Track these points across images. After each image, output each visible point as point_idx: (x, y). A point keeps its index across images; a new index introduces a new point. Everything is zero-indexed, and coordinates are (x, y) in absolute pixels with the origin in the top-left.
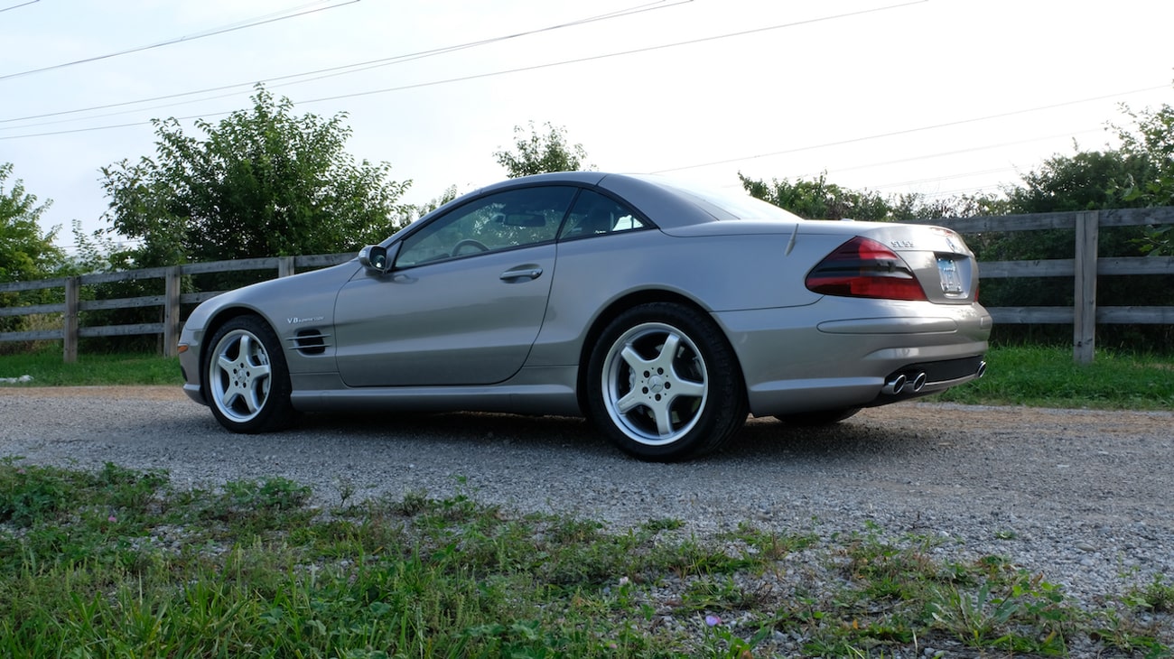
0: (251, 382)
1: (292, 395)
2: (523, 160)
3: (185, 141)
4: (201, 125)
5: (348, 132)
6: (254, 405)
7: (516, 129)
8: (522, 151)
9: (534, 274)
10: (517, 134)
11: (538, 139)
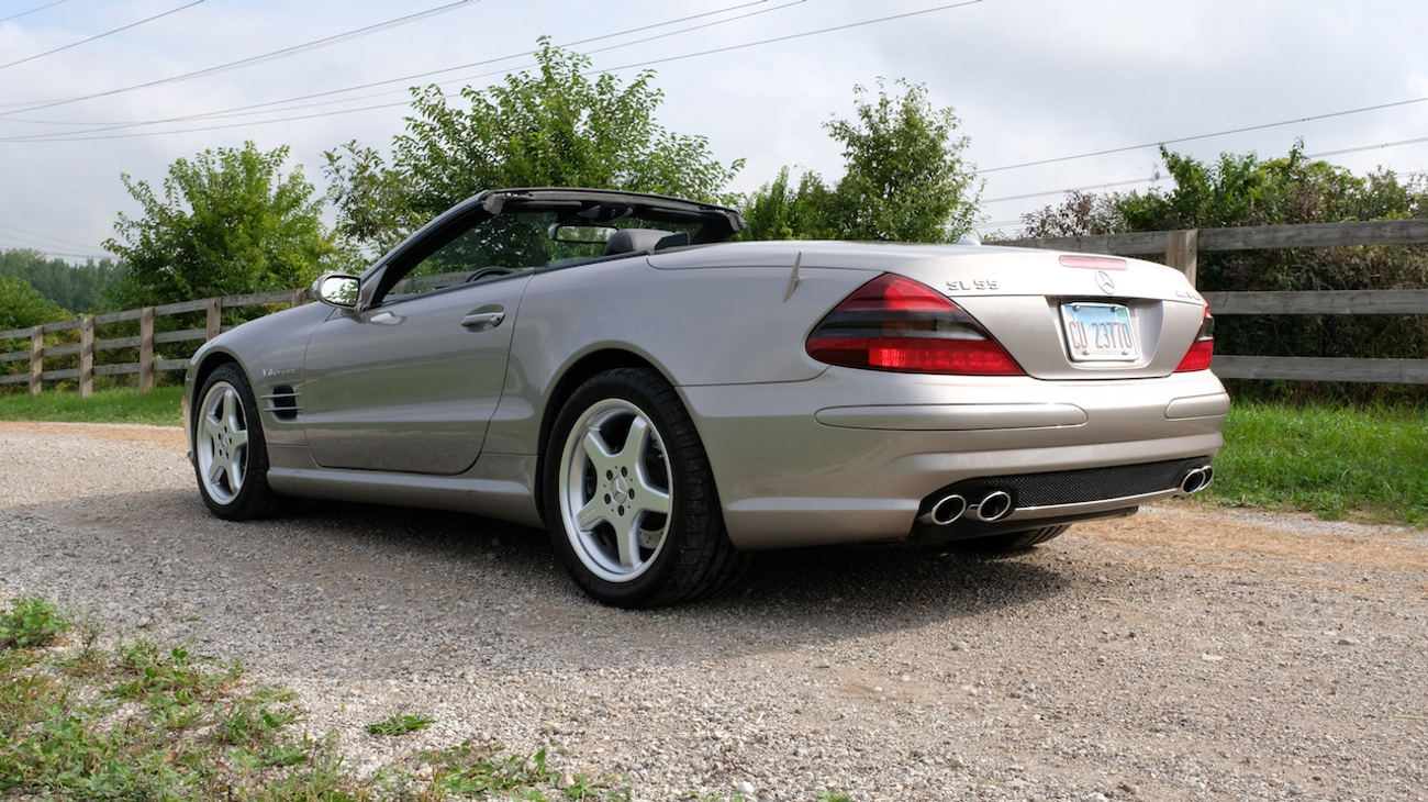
0: (233, 451)
1: (269, 473)
2: (866, 132)
3: (451, 114)
4: (467, 94)
5: (658, 97)
6: (236, 482)
7: (857, 89)
8: (866, 119)
9: (494, 319)
10: (858, 96)
11: (888, 103)
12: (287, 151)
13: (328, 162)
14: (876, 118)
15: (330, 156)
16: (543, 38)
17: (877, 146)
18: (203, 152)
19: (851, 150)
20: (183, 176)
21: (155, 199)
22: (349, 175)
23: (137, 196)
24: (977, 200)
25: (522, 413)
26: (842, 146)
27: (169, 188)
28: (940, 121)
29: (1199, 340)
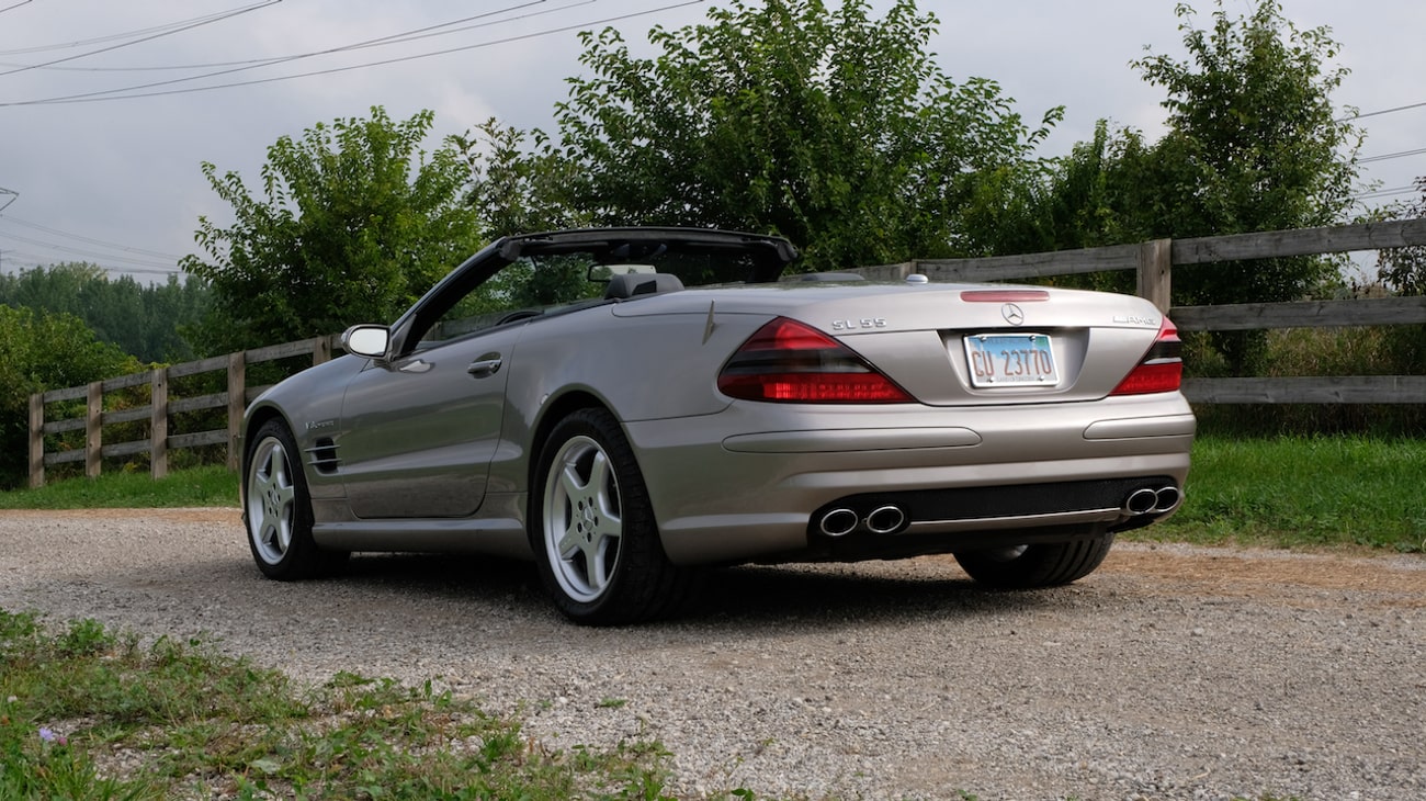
0: (282, 508)
1: (314, 528)
2: (1197, 70)
3: (636, 66)
4: (656, 37)
5: (931, 25)
6: (285, 540)
7: (1181, 10)
8: (1196, 52)
9: (492, 366)
10: (1183, 19)
11: (1229, 26)
12: (430, 118)
14: (1212, 49)
15: (461, 143)
17: (1215, 88)
18: (313, 128)
19: (1174, 97)
20: (286, 160)
21: (250, 196)
22: (486, 166)
23: (224, 193)
24: (1353, 161)
25: (512, 452)
26: (1162, 92)
27: (269, 179)
28: (1307, 46)
29: (1147, 363)
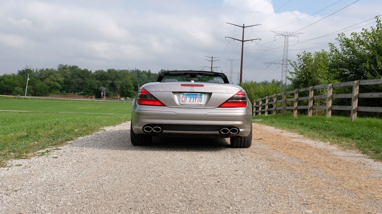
13: (298, 57)
15: (298, 55)
16: (377, 17)
29: (229, 101)
